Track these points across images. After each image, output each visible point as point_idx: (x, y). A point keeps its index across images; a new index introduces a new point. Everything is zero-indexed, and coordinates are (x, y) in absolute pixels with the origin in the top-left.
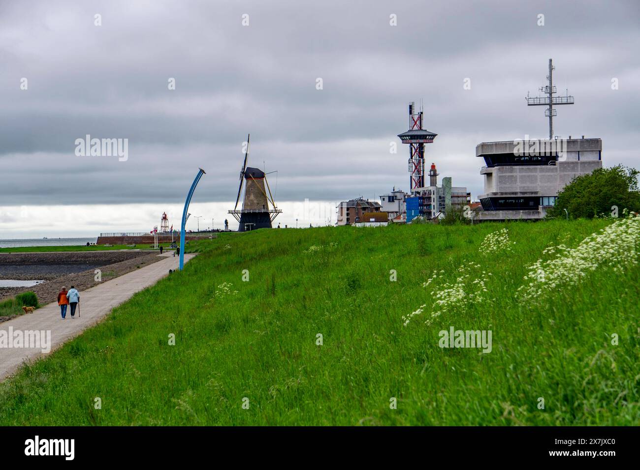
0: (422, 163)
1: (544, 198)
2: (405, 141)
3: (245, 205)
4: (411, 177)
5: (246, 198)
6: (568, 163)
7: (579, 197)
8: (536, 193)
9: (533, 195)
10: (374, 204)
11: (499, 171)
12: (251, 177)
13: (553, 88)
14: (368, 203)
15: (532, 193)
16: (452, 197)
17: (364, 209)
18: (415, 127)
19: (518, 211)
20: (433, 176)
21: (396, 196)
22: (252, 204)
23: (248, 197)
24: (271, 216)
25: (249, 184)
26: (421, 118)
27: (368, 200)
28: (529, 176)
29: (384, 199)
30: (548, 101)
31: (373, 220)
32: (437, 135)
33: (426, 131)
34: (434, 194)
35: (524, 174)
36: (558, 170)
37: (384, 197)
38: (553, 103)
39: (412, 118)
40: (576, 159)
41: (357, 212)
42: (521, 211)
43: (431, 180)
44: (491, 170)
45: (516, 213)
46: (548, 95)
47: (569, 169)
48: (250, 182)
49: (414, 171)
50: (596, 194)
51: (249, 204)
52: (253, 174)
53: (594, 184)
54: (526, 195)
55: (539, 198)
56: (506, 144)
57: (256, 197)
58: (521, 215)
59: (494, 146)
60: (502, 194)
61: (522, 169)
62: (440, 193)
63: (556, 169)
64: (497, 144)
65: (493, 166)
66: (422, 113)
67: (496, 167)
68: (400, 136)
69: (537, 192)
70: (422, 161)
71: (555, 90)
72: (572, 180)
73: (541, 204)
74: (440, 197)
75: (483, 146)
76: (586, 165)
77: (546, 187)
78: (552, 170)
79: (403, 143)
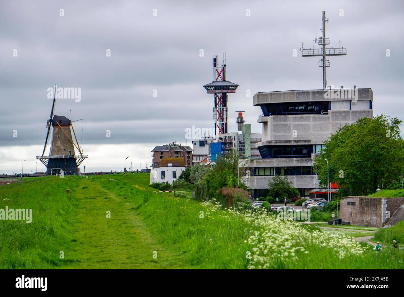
0: (225, 111)
1: (317, 146)
2: (210, 91)
3: (52, 151)
4: (215, 124)
5: (53, 144)
6: (340, 112)
7: (342, 147)
8: (309, 141)
9: (306, 143)
10: (186, 149)
11: (274, 120)
12: (57, 125)
13: (326, 39)
14: (180, 147)
15: (305, 141)
16: (251, 142)
17: (177, 152)
18: (219, 78)
19: (291, 159)
20: (240, 122)
21: (206, 141)
22: (59, 149)
23: (55, 144)
24: (77, 161)
25: (56, 131)
26: (224, 70)
27: (180, 144)
28: (302, 125)
29: (195, 144)
30: (321, 52)
31: (171, 165)
32: (239, 86)
33: (228, 82)
34: (235, 140)
35: (297, 123)
36: (331, 118)
37: (195, 142)
38: (326, 54)
39: (216, 70)
40: (347, 108)
41: (170, 155)
42: (295, 159)
43: (238, 126)
44: (267, 119)
45: (289, 161)
46: (322, 46)
47: (341, 117)
48: (57, 129)
49: (219, 118)
50: (359, 144)
51: (56, 150)
52: (60, 122)
53: (357, 133)
54: (299, 144)
55: (312, 146)
56: (280, 94)
57: (63, 143)
58: (294, 163)
59: (269, 96)
60: (276, 142)
61: (296, 118)
62: (241, 138)
63: (329, 117)
64: (272, 94)
65: (269, 115)
66: (225, 66)
67: (271, 116)
68: (205, 87)
69: (311, 140)
70: (225, 109)
71: (328, 41)
72: (339, 129)
73: (314, 152)
74: (240, 143)
75: (259, 96)
76: (357, 114)
77: (319, 135)
78: (324, 119)
79: (208, 93)
